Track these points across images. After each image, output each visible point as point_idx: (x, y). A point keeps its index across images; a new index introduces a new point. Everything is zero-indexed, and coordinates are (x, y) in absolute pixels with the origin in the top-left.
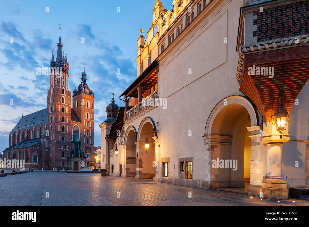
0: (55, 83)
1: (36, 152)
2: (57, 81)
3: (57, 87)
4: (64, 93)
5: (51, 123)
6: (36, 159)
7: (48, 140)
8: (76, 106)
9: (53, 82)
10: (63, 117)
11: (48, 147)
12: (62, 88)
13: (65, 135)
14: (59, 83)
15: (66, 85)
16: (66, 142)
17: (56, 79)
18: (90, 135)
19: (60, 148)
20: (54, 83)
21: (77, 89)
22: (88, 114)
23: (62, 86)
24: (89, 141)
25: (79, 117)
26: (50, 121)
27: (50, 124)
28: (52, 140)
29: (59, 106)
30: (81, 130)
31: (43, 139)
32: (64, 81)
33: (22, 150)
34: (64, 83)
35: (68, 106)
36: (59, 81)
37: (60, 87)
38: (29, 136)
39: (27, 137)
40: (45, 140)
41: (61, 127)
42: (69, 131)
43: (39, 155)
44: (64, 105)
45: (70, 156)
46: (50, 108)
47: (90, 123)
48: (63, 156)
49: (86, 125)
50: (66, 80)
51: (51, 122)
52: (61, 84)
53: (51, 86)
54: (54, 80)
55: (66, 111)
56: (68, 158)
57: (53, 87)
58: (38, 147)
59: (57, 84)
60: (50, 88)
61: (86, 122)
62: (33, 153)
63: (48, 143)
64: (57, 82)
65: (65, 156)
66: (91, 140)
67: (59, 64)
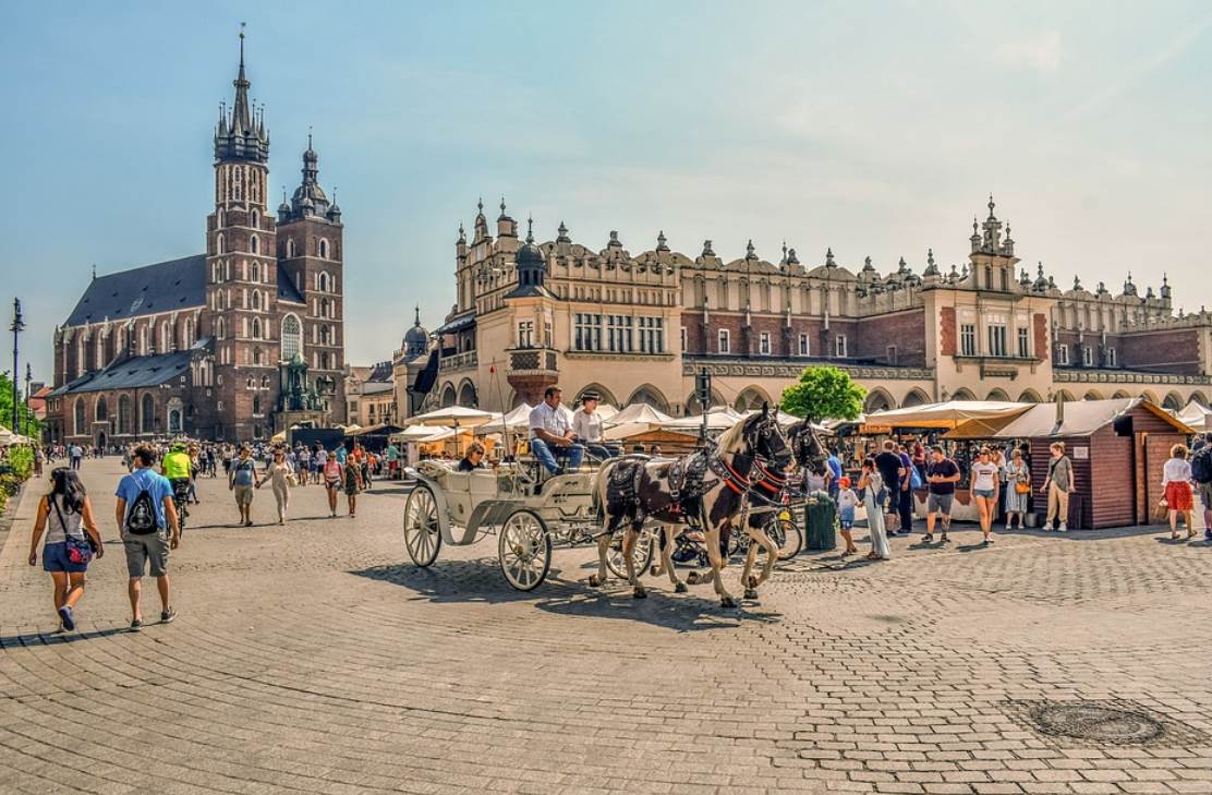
0: (231, 198)
1: (176, 400)
2: (237, 190)
3: (237, 208)
4: (258, 222)
5: (220, 314)
6: (177, 421)
7: (211, 365)
8: (289, 256)
9: (227, 194)
10: (256, 294)
11: (211, 384)
12: (250, 210)
13: (261, 347)
14: (243, 197)
15: (261, 201)
16: (265, 370)
17: (234, 186)
18: (330, 341)
19: (249, 385)
20: (227, 198)
21: (289, 204)
22: (323, 277)
23: (252, 206)
24: (328, 361)
25: (298, 287)
26: (216, 308)
27: (215, 315)
28: (223, 362)
29: (245, 263)
30: (305, 329)
31: (197, 361)
32: (258, 190)
33: (130, 395)
34: (258, 196)
35: (266, 261)
36: (244, 191)
37: (245, 208)
38: (134, 346)
39: (126, 351)
40: (203, 364)
41: (249, 324)
42: (271, 334)
43: (184, 408)
44: (258, 259)
45: (275, 408)
46: (217, 270)
47: (330, 305)
48: (256, 410)
49: (318, 313)
50: (261, 186)
51: (219, 310)
52: (250, 199)
53: (218, 207)
54: (227, 189)
55: (262, 276)
56: (271, 415)
57: (224, 208)
58: (183, 384)
59: (237, 201)
60: (217, 211)
61: (318, 304)
62: (170, 402)
63: (211, 372)
64: (237, 195)
65: (262, 408)
66: (333, 355)
67: (243, 142)
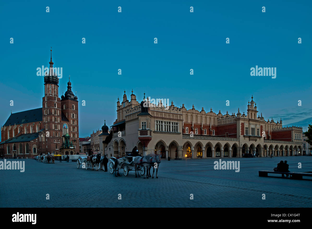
0: (49, 93)
1: (35, 145)
3: (51, 95)
4: (56, 100)
5: (47, 123)
6: (35, 150)
7: (44, 136)
8: (64, 109)
9: (48, 92)
10: (56, 118)
11: (44, 141)
13: (57, 132)
14: (52, 93)
16: (59, 137)
17: (50, 90)
18: (75, 131)
19: (55, 141)
20: (48, 93)
21: (64, 95)
22: (73, 114)
23: (54, 95)
24: (75, 136)
25: (67, 117)
26: (45, 121)
27: (45, 123)
29: (53, 110)
30: (69, 127)
31: (41, 135)
33: (22, 144)
34: (56, 93)
35: (59, 110)
36: (52, 91)
37: (53, 96)
38: (23, 131)
39: (21, 132)
40: (42, 136)
41: (54, 126)
42: (60, 128)
43: (37, 147)
44: (56, 109)
45: (62, 147)
46: (45, 112)
47: (75, 121)
49: (72, 123)
50: (57, 90)
52: (54, 93)
53: (45, 95)
54: (48, 91)
55: (58, 113)
56: (61, 149)
57: (47, 95)
58: (37, 141)
60: (45, 96)
61: (72, 121)
62: (33, 146)
63: (44, 138)
65: (58, 147)
66: (76, 134)
67: (52, 78)
